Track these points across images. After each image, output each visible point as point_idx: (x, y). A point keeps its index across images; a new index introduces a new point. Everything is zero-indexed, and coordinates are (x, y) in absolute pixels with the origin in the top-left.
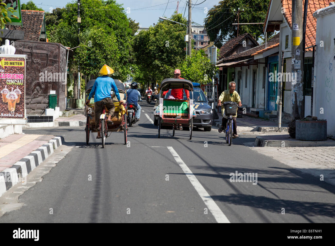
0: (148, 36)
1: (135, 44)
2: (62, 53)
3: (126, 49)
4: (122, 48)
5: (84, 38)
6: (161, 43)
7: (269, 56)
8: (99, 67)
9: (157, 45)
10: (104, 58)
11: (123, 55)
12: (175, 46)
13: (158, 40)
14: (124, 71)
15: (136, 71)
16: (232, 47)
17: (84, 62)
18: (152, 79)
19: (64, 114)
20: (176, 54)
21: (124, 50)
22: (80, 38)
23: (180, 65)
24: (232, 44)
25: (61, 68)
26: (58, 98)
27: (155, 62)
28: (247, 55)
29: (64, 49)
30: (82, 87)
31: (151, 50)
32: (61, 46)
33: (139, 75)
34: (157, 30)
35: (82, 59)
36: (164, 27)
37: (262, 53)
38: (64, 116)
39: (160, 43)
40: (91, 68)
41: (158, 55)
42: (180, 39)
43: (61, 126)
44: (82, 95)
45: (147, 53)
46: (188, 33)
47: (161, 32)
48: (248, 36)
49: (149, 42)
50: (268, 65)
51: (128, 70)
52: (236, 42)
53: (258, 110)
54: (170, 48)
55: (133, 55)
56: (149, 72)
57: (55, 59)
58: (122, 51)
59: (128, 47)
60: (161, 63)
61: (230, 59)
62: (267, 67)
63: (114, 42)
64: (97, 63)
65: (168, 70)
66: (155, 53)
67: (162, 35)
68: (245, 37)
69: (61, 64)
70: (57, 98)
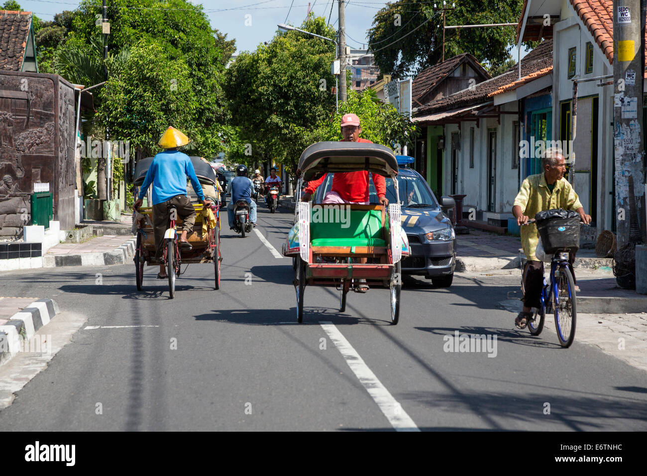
0: (256, 64)
1: (229, 83)
2: (64, 98)
3: (209, 92)
4: (201, 90)
5: (117, 67)
6: (283, 79)
7: (527, 98)
8: (151, 130)
9: (274, 82)
10: (162, 110)
11: (203, 105)
12: (311, 85)
13: (277, 73)
14: (207, 139)
15: (231, 140)
16: (434, 82)
17: (119, 118)
18: (263, 156)
19: (71, 236)
20: (315, 101)
21: (205, 94)
22: (108, 68)
23: (323, 125)
24: (432, 78)
25: (60, 131)
26: (56, 200)
27: (271, 119)
28: (476, 96)
29: (69, 88)
30: (117, 173)
31: (261, 94)
32: (60, 81)
33: (237, 147)
34: (272, 53)
35: (114, 112)
36: (288, 45)
37: (515, 89)
38: (71, 240)
39: (281, 80)
40: (133, 132)
41: (278, 103)
42: (322, 70)
43: (62, 265)
44: (116, 192)
45: (254, 101)
46: (339, 57)
47: (282, 56)
48: (467, 59)
49: (257, 77)
50: (526, 117)
51: (216, 138)
52: (441, 72)
53: (505, 217)
54: (303, 88)
55: (224, 106)
56: (257, 140)
57: (46, 112)
58: (202, 97)
59: (213, 88)
60: (283, 119)
61: (434, 108)
62: (522, 122)
63: (183, 75)
64: (148, 122)
65: (298, 135)
66: (271, 99)
67: (284, 61)
68: (460, 61)
69: (60, 122)
70: (53, 200)
